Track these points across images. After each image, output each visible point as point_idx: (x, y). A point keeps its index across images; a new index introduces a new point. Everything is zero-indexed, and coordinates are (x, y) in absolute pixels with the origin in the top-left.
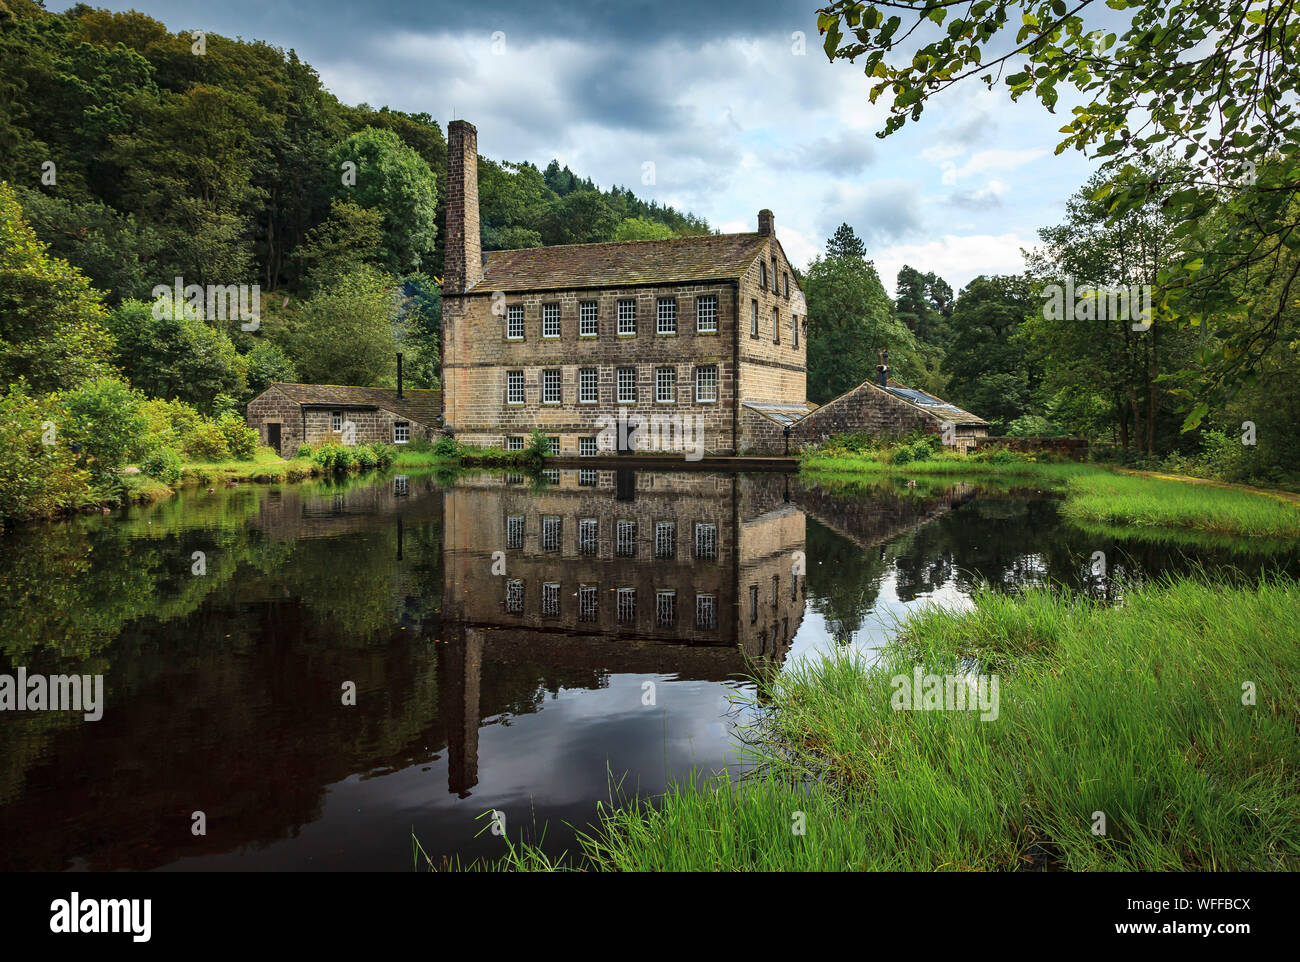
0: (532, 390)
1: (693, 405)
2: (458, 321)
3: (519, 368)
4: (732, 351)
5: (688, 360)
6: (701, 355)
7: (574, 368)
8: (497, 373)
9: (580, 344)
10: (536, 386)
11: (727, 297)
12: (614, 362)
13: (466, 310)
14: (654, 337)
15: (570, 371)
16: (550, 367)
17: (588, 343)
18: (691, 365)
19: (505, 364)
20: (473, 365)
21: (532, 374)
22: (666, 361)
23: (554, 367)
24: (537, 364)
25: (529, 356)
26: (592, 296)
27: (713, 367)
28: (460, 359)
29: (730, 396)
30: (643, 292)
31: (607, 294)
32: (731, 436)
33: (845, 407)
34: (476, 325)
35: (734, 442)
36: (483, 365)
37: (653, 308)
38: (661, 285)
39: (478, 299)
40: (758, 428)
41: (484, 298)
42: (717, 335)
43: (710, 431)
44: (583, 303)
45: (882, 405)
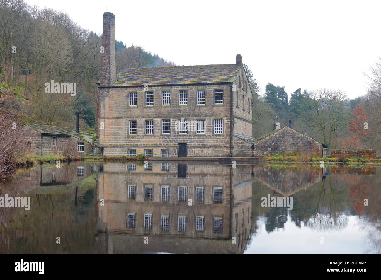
0: (140, 129)
1: (213, 136)
2: (107, 99)
3: (134, 119)
4: (230, 113)
5: (210, 116)
6: (216, 114)
7: (159, 120)
8: (124, 123)
9: (163, 109)
10: (142, 127)
11: (228, 90)
12: (178, 117)
13: (110, 94)
14: (196, 107)
15: (158, 121)
16: (149, 119)
17: (166, 109)
18: (212, 119)
19: (128, 118)
20: (113, 118)
21: (141, 122)
22: (201, 117)
23: (150, 119)
24: (143, 117)
25: (139, 114)
26: (168, 88)
27: (221, 120)
28: (107, 115)
29: (229, 132)
30: (191, 87)
31: (174, 88)
32: (229, 149)
33: (278, 137)
34: (115, 100)
35: (231, 151)
36: (117, 118)
37: (195, 94)
38: (199, 85)
39: (116, 89)
40: (240, 145)
41: (119, 89)
42: (223, 106)
43: (220, 146)
44: (164, 92)
45: (293, 136)
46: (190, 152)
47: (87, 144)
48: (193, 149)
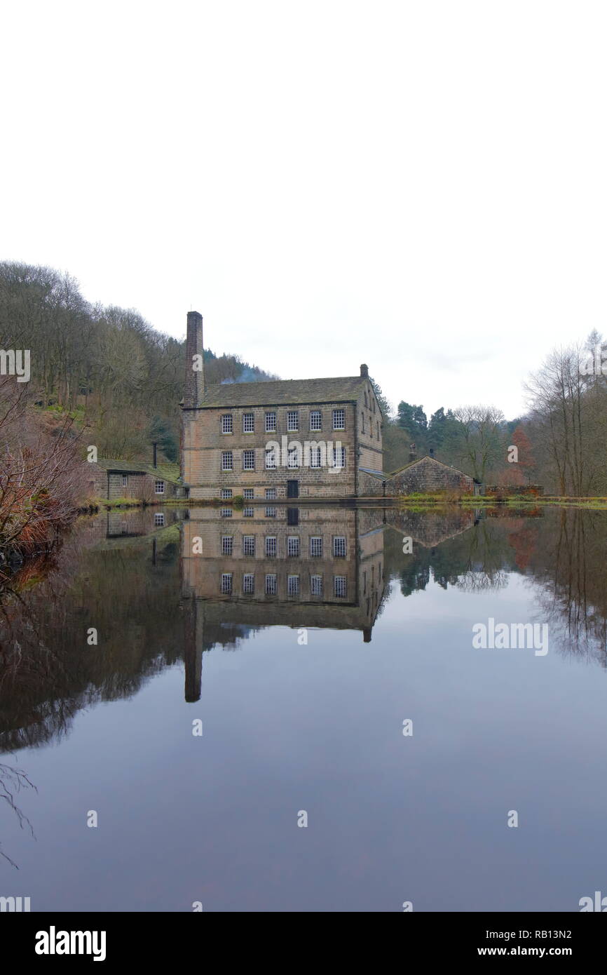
0: (237, 462)
2: (193, 424)
3: (229, 450)
4: (354, 440)
7: (262, 450)
8: (216, 454)
9: (267, 437)
10: (239, 460)
11: (350, 411)
13: (198, 418)
14: (309, 433)
15: (260, 452)
16: (248, 449)
17: (271, 437)
19: (221, 448)
20: (202, 449)
21: (238, 453)
23: (250, 449)
24: (240, 447)
25: (235, 443)
26: (273, 409)
28: (194, 445)
29: (352, 466)
30: (302, 407)
31: (281, 409)
32: (354, 486)
33: (416, 470)
34: (203, 426)
35: (355, 490)
36: (207, 449)
37: (308, 416)
38: (312, 404)
39: (206, 411)
40: (368, 482)
41: (209, 410)
42: (345, 431)
43: (341, 484)
44: (267, 413)
45: (436, 468)
46: (303, 492)
47: (167, 483)
48: (306, 487)
